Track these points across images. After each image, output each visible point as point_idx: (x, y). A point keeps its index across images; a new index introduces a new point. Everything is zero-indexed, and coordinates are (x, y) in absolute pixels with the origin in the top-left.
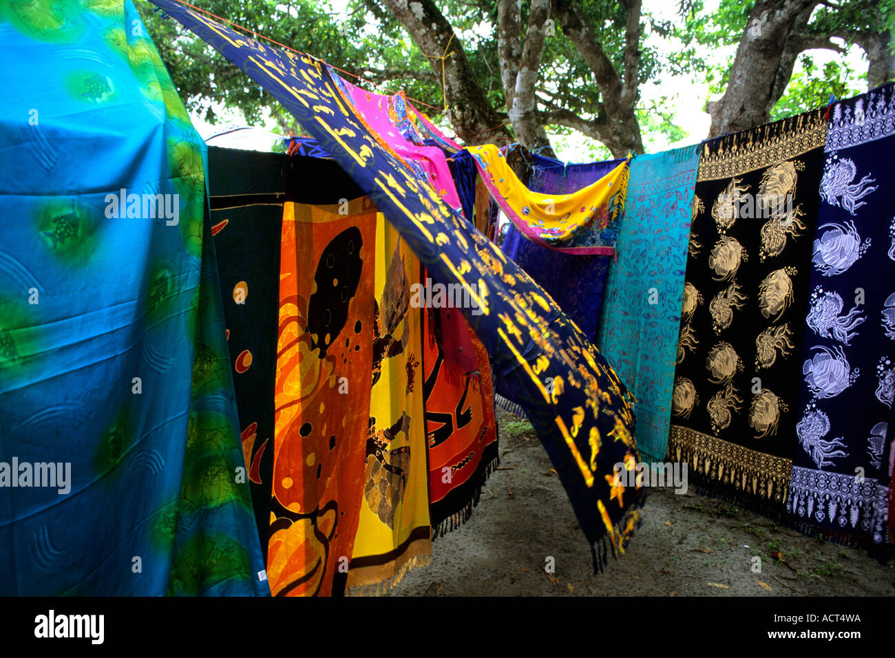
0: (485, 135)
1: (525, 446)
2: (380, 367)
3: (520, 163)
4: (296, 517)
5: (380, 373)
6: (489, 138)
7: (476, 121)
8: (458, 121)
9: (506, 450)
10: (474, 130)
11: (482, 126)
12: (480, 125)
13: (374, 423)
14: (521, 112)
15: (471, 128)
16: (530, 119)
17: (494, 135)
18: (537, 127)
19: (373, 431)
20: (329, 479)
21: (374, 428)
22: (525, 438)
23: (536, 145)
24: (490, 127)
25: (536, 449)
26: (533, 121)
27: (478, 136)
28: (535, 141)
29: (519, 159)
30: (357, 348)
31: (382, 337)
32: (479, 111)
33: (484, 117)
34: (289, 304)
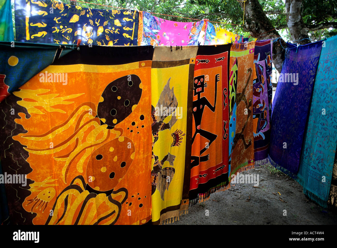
0: (264, 35)
1: (275, 179)
2: (158, 135)
3: (279, 47)
4: (98, 192)
5: (158, 137)
6: (266, 36)
7: (259, 29)
8: (248, 29)
9: (264, 179)
10: (258, 33)
11: (262, 31)
12: (261, 30)
13: (158, 159)
14: (292, 23)
15: (256, 32)
16: (298, 26)
17: (268, 35)
18: (301, 29)
19: (158, 162)
20: (121, 179)
21: (158, 161)
22: (277, 175)
23: (300, 38)
24: (267, 31)
25: (279, 181)
26: (299, 26)
27: (260, 35)
28: (300, 36)
29: (279, 45)
30: (143, 126)
31: (158, 122)
32: (261, 24)
33: (264, 26)
34: (85, 106)
